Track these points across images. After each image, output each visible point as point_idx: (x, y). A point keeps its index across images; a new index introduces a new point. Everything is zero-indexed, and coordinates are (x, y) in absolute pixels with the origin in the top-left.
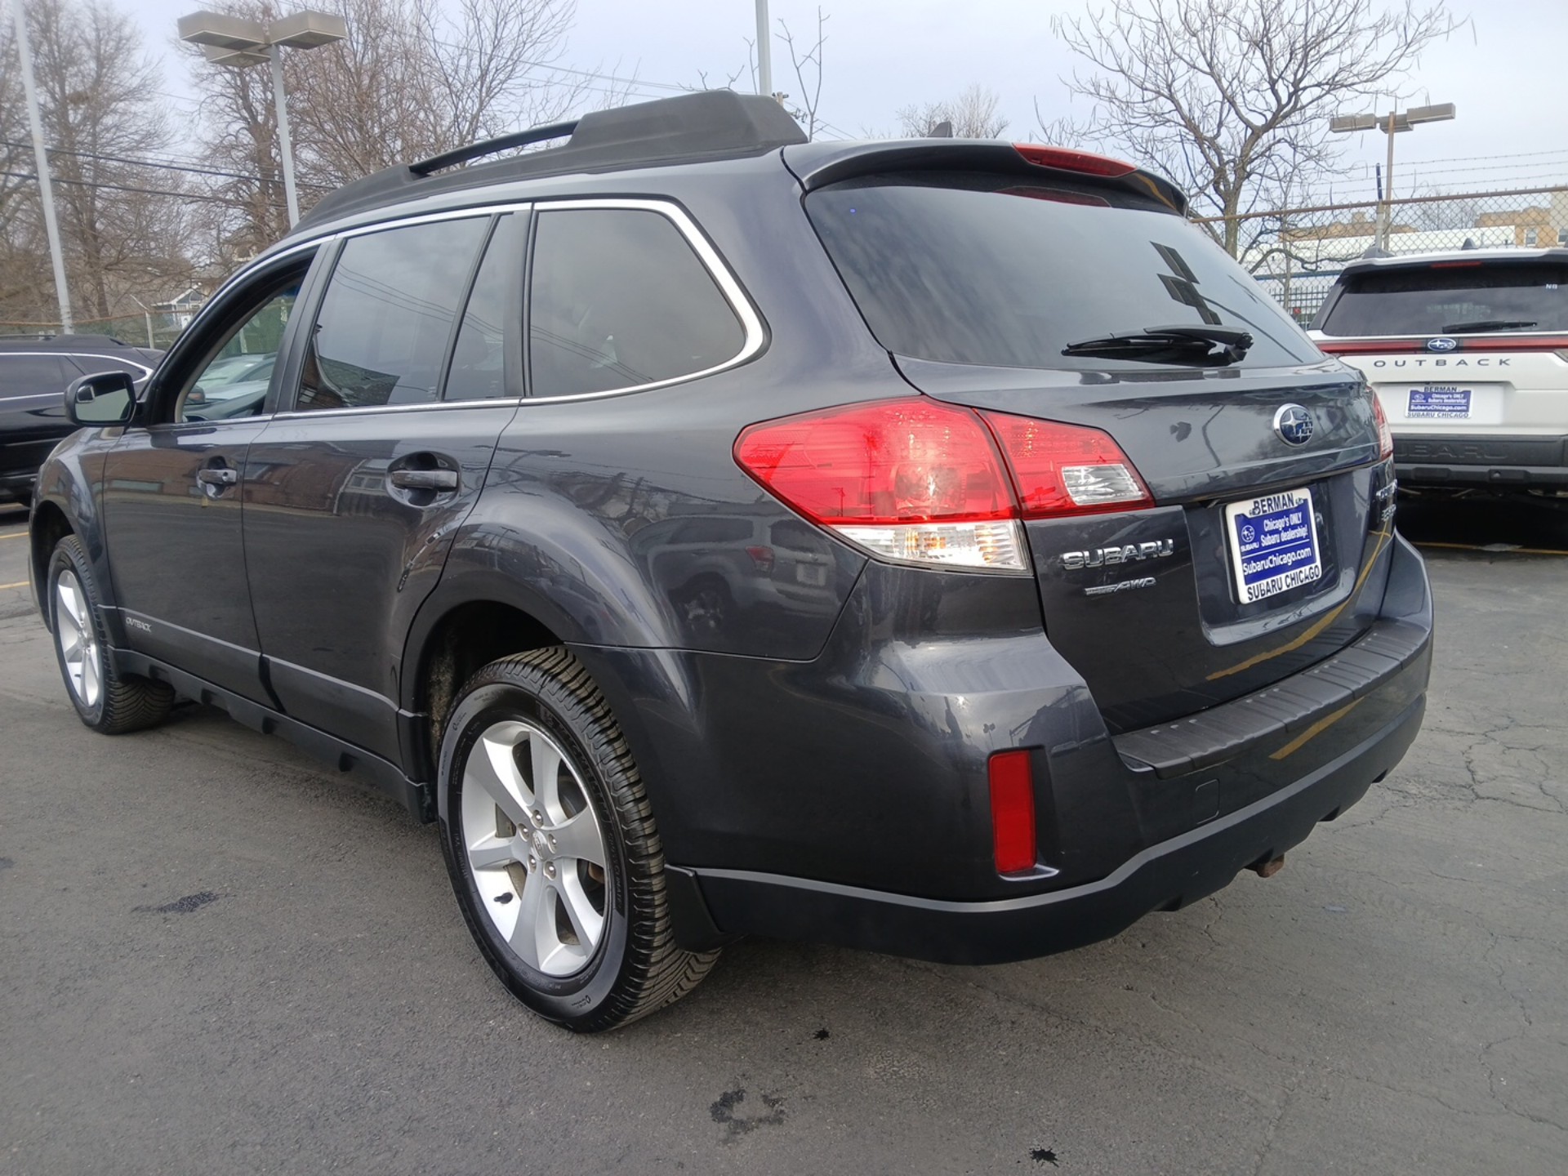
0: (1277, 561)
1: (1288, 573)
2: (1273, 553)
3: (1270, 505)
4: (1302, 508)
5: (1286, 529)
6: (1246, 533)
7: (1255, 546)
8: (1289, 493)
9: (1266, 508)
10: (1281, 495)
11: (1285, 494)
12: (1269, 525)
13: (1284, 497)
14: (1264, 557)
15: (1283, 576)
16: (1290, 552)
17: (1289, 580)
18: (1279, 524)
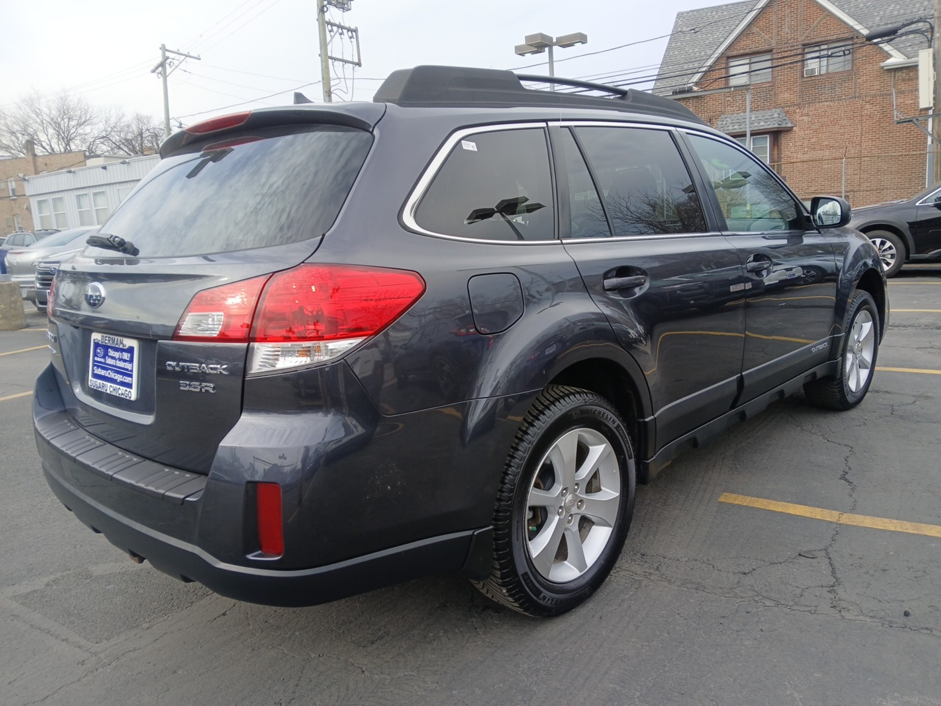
0: (112, 375)
1: (112, 385)
2: (112, 370)
3: (109, 341)
4: (130, 350)
5: (120, 360)
6: (99, 351)
7: (102, 360)
8: (122, 338)
9: (107, 342)
10: (116, 338)
11: (119, 338)
12: (111, 353)
13: (117, 339)
14: (107, 369)
15: (109, 384)
16: (121, 374)
17: (112, 389)
18: (117, 355)
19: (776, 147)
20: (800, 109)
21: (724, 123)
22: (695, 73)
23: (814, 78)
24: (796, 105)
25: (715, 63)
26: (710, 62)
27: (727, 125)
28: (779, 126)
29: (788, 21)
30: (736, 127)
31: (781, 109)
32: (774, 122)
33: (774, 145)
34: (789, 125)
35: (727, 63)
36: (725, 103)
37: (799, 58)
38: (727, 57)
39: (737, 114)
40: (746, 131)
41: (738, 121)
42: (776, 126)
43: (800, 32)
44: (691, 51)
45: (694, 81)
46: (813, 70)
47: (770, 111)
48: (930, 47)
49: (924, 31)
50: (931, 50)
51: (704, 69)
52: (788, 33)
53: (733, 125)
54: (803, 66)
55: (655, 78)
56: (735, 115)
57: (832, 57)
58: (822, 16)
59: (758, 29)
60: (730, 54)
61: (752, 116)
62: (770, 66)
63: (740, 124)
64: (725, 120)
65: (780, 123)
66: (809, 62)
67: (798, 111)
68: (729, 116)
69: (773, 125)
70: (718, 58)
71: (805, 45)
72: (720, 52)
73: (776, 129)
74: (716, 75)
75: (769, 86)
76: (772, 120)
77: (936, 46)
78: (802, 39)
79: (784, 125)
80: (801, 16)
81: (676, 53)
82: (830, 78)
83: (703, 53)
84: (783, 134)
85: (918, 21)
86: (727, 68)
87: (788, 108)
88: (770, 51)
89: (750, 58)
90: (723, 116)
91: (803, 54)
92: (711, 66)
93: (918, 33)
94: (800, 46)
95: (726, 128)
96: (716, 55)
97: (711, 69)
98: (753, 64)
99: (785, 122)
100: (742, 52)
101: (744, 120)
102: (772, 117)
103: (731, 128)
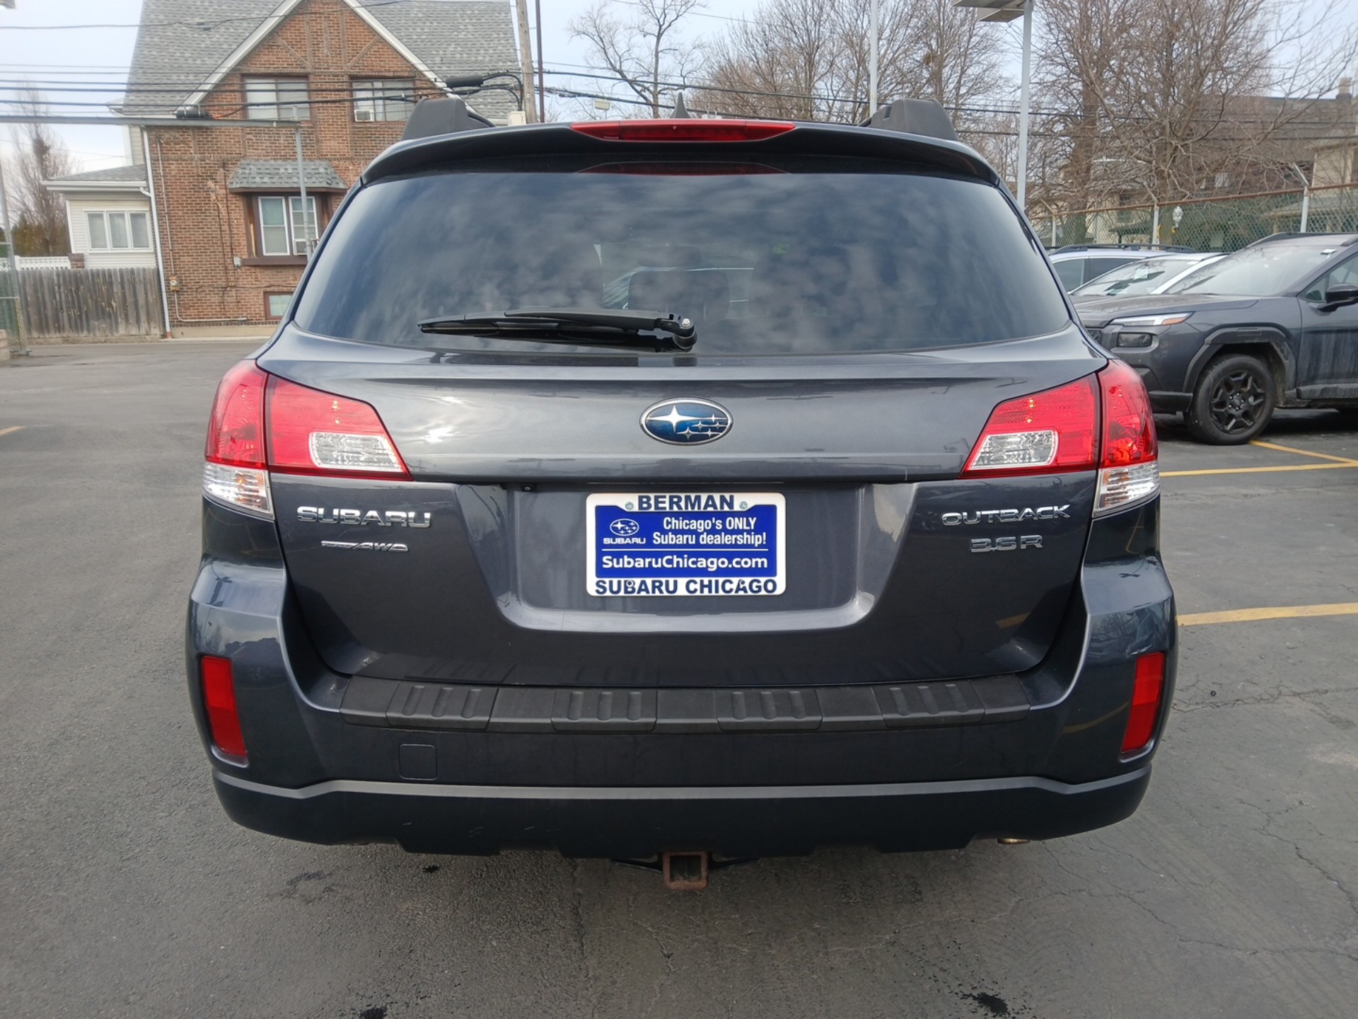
19: (326, 216)
20: (354, 165)
21: (247, 171)
22: (193, 91)
23: (368, 125)
24: (347, 159)
25: (223, 80)
26: (215, 79)
27: (252, 176)
28: (328, 186)
29: (327, 39)
30: (266, 180)
31: (327, 162)
32: (321, 180)
33: (323, 212)
34: (341, 186)
35: (243, 85)
36: (244, 142)
37: (345, 95)
38: (242, 74)
39: (265, 161)
40: (299, 188)
41: (267, 171)
42: (325, 185)
43: (345, 57)
44: (178, 54)
45: (193, 103)
46: (366, 114)
47: (311, 163)
48: (520, 109)
49: (512, 88)
50: (523, 113)
51: (208, 87)
52: (328, 56)
53: (261, 176)
54: (352, 107)
55: (124, 87)
56: (262, 162)
57: (406, 101)
58: (372, 41)
59: (284, 42)
60: (245, 69)
61: (288, 167)
62: (306, 99)
63: (271, 176)
64: (247, 167)
65: (329, 182)
66: (360, 103)
67: (351, 168)
68: (253, 162)
69: (320, 183)
70: (228, 76)
71: (354, 78)
72: (229, 66)
73: (324, 190)
74: (227, 98)
75: (308, 127)
76: (317, 176)
77: (528, 109)
78: (348, 67)
79: (334, 186)
80: (343, 35)
81: (154, 53)
82: (390, 128)
83: (199, 62)
84: (333, 199)
85: (504, 74)
86: (243, 92)
87: (337, 162)
88: (305, 77)
89: (276, 84)
90: (243, 161)
91: (351, 91)
92: (217, 85)
93: (505, 89)
94: (346, 78)
95: (251, 180)
96: (224, 69)
97: (218, 89)
98: (281, 93)
99: (335, 181)
100: (263, 70)
101: (276, 171)
102: (317, 171)
103: (258, 180)
